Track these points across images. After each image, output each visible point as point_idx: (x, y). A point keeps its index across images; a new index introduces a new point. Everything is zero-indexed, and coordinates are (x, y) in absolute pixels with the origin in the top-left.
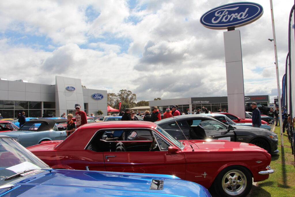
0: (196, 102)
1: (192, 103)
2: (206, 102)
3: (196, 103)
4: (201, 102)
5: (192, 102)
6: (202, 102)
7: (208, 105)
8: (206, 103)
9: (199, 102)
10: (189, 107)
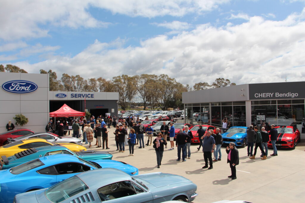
0: (263, 95)
1: (250, 99)
2: (289, 94)
3: (261, 98)
4: (274, 95)
5: (251, 97)
6: (277, 95)
7: (294, 101)
8: (290, 97)
9: (268, 94)
10: (244, 108)
